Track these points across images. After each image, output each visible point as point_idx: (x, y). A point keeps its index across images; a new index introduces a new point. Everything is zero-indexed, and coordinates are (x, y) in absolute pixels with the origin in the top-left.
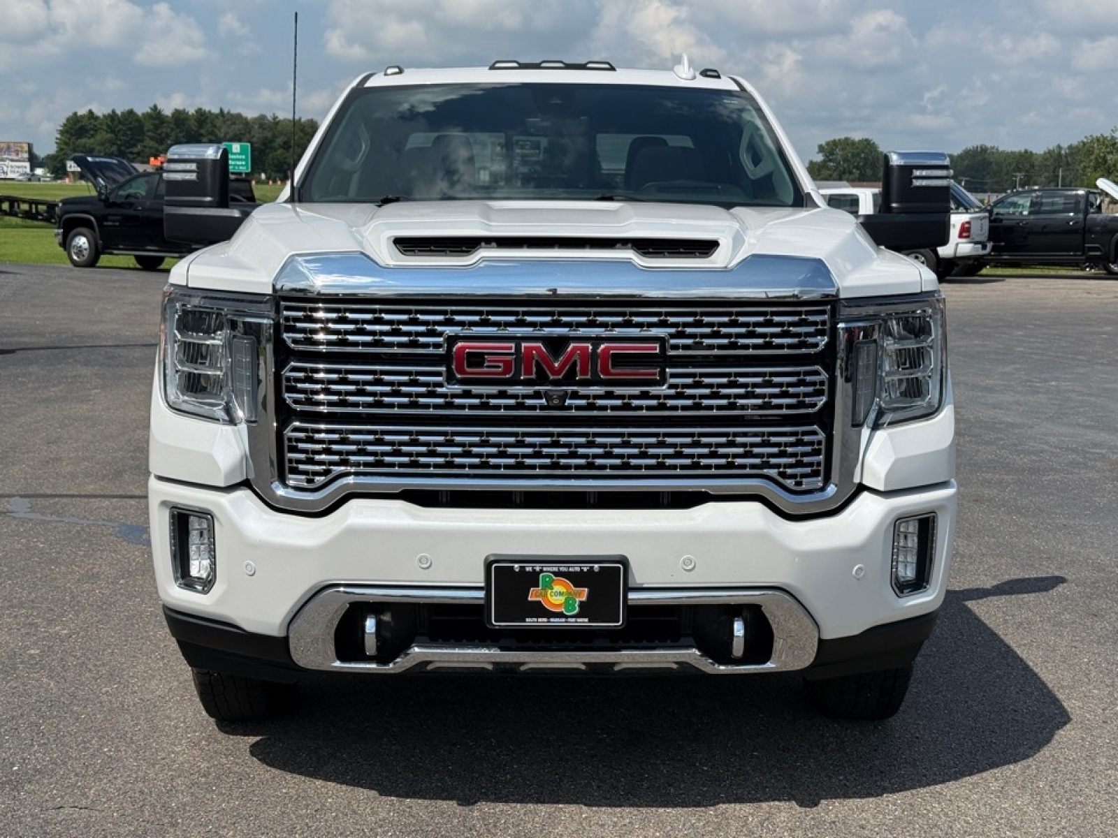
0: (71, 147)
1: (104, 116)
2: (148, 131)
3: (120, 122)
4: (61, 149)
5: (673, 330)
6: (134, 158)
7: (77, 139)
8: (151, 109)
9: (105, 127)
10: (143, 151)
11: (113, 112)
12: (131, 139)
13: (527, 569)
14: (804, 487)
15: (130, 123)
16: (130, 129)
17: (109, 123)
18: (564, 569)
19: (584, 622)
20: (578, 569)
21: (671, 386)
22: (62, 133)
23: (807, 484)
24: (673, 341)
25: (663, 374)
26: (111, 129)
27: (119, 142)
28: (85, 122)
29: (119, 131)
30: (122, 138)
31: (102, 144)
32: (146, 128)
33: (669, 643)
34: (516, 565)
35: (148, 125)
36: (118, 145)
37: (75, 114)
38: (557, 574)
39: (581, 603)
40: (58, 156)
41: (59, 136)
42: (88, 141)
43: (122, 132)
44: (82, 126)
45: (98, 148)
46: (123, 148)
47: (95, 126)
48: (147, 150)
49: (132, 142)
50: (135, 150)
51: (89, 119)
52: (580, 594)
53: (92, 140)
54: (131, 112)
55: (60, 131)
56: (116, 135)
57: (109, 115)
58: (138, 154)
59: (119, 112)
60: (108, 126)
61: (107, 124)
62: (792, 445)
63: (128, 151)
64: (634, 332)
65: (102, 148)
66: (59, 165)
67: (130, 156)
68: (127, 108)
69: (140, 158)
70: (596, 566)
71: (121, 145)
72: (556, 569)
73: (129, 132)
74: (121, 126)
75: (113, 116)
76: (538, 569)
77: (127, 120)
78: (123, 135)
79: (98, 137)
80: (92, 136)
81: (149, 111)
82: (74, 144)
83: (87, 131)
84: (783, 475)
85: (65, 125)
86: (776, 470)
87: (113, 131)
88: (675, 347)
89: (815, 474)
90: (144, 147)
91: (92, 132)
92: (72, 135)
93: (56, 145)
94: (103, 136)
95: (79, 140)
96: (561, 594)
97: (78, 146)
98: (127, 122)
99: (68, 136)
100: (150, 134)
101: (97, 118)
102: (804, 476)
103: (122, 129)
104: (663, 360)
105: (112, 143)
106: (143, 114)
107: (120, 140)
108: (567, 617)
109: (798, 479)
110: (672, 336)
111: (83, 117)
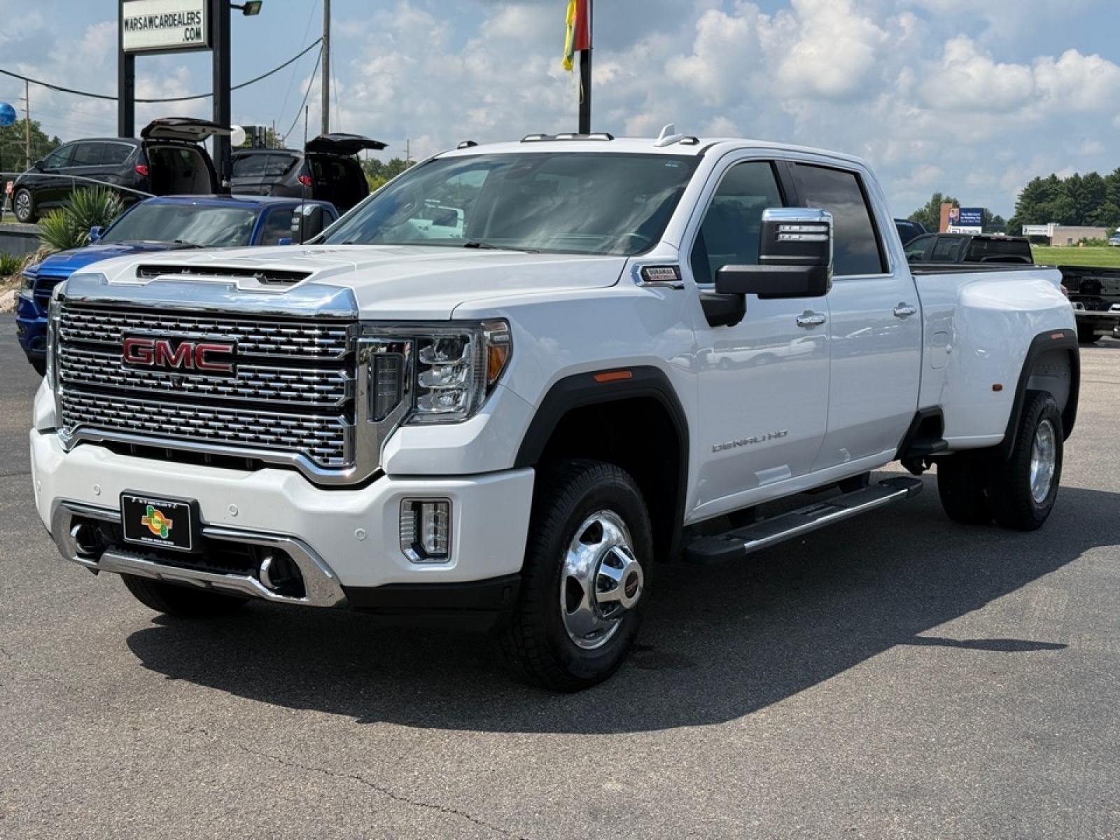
0: (1030, 212)
1: (1067, 180)
2: (1110, 194)
3: (1081, 185)
4: (1020, 214)
5: (240, 336)
6: (1093, 221)
7: (1036, 204)
8: (1116, 171)
9: (1066, 191)
10: (1102, 214)
11: (1076, 175)
12: (1091, 203)
13: (141, 502)
14: (330, 464)
15: (1093, 186)
16: (1091, 192)
17: (1071, 186)
18: (159, 504)
19: (171, 544)
20: (166, 505)
21: (241, 378)
22: (1022, 197)
23: (333, 461)
24: (240, 344)
25: (234, 368)
26: (1072, 193)
27: (1078, 206)
28: (1047, 187)
29: (1079, 195)
30: (1082, 201)
31: (1061, 208)
32: (1108, 191)
33: (240, 571)
34: (134, 498)
35: (1111, 189)
36: (1077, 208)
37: (1038, 178)
38: (156, 507)
39: (169, 530)
40: (1016, 221)
41: (1019, 201)
42: (1047, 205)
43: (1083, 195)
44: (1043, 191)
45: (1056, 211)
46: (1082, 212)
47: (1056, 190)
48: (1106, 213)
49: (1092, 205)
50: (1095, 213)
51: (1051, 183)
52: (168, 524)
53: (1052, 204)
54: (1094, 175)
55: (1022, 195)
56: (1076, 199)
57: (1072, 179)
58: (1097, 217)
59: (1081, 176)
60: (1069, 190)
61: (1068, 188)
62: (318, 429)
63: (1087, 214)
64: (219, 336)
65: (1060, 212)
66: (1015, 230)
67: (1088, 219)
68: (1090, 172)
69: (1098, 222)
70: (175, 504)
71: (1080, 209)
72: (154, 503)
73: (1090, 196)
74: (1082, 190)
75: (1075, 180)
76: (145, 502)
77: (1089, 183)
78: (1083, 199)
79: (1058, 201)
80: (1052, 200)
81: (1113, 173)
82: (1033, 208)
83: (1048, 195)
84: (313, 453)
85: (1026, 190)
86: (307, 448)
87: (1073, 195)
88: (242, 349)
89: (340, 455)
90: (1104, 210)
91: (1052, 197)
92: (1032, 199)
93: (1015, 210)
94: (1063, 200)
95: (1039, 205)
96: (159, 522)
97: (1037, 211)
98: (1088, 185)
99: (1028, 200)
100: (1111, 197)
101: (1060, 182)
102: (330, 455)
103: (1083, 193)
104: (234, 358)
105: (1071, 206)
106: (1107, 177)
107: (1080, 204)
108: (163, 540)
109: (326, 458)
110: (241, 341)
111: (1044, 182)
